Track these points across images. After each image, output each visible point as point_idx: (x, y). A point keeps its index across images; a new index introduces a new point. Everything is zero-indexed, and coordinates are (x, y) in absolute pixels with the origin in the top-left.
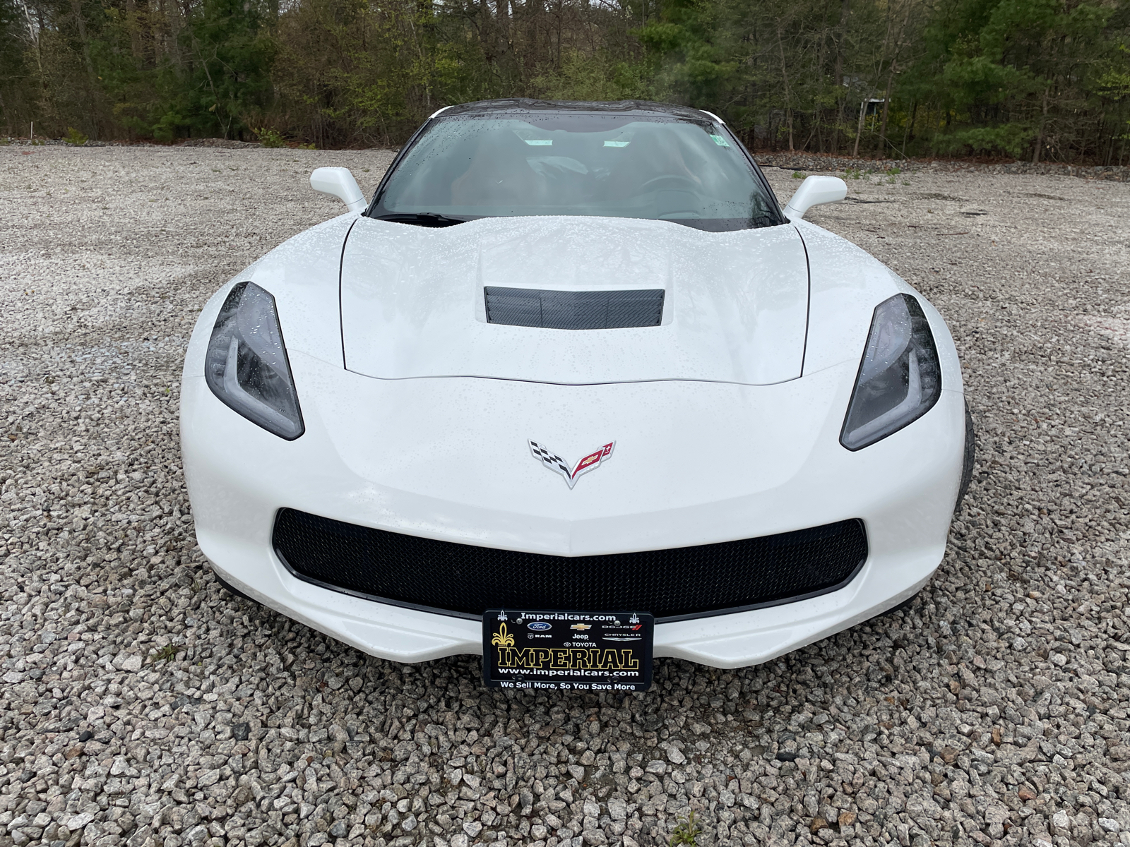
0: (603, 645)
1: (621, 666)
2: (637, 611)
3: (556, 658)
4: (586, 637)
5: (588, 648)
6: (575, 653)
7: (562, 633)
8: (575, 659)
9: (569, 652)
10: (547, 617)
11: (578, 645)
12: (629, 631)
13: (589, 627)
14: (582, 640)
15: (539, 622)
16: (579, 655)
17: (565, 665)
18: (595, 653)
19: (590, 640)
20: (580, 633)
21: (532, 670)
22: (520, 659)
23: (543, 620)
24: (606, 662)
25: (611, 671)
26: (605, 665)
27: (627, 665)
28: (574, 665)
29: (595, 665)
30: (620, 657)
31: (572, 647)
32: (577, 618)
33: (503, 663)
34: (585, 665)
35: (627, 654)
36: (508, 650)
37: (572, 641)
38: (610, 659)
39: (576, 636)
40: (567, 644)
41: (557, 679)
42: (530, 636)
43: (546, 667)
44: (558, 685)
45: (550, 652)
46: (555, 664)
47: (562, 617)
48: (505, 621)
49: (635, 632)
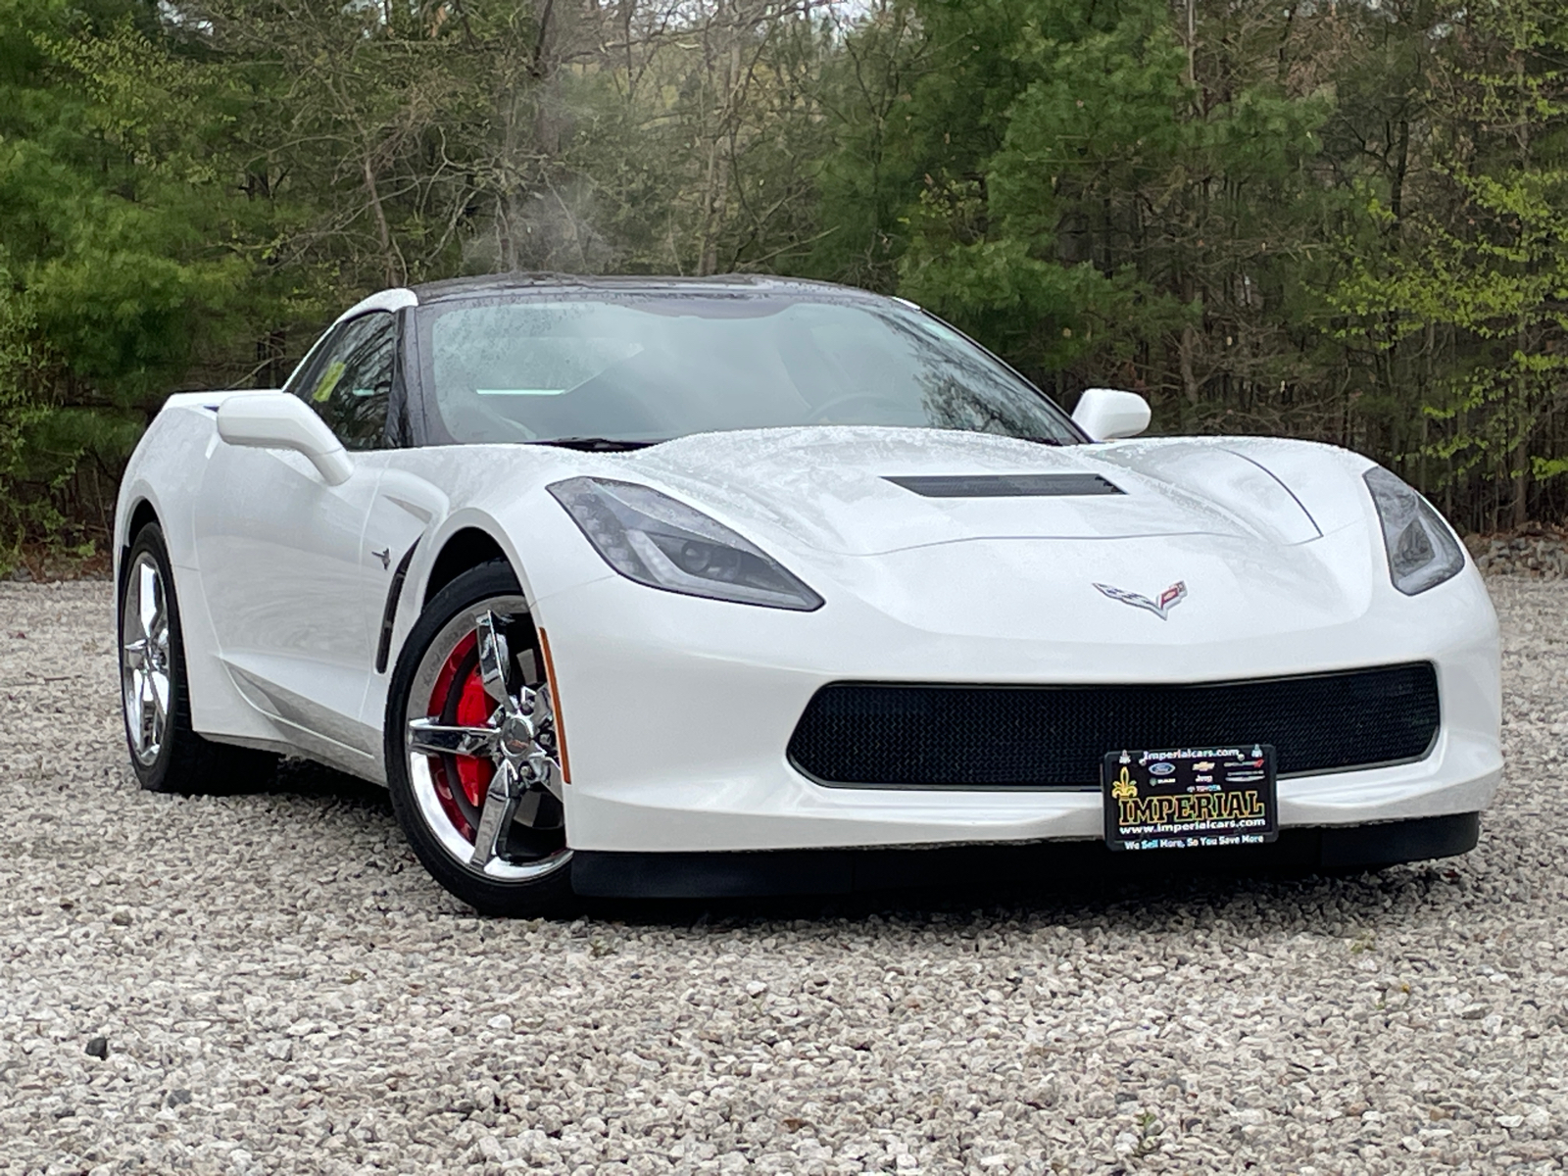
0: (1228, 788)
1: (1246, 813)
2: (1260, 743)
3: (1181, 808)
4: (1209, 779)
5: (1212, 793)
6: (1199, 799)
7: (1185, 774)
8: (1200, 808)
9: (1193, 799)
10: (1170, 755)
11: (1200, 788)
12: (1252, 768)
13: (1212, 766)
14: (1205, 784)
15: (1160, 762)
16: (1204, 802)
17: (1190, 816)
18: (1219, 798)
19: (1214, 782)
20: (1203, 774)
21: (1155, 825)
22: (1143, 813)
23: (1166, 760)
24: (1232, 809)
25: (1237, 820)
26: (1230, 814)
27: (1252, 813)
28: (1199, 816)
29: (1220, 814)
30: (1245, 801)
31: (1195, 792)
32: (1200, 754)
33: (1125, 820)
34: (1210, 815)
35: (1251, 796)
36: (1131, 803)
37: (1196, 784)
38: (1235, 805)
39: (1199, 779)
40: (1191, 789)
41: (1183, 835)
42: (1153, 782)
43: (1171, 822)
44: (1185, 842)
45: (1175, 802)
46: (1180, 817)
47: (1185, 755)
48: (1127, 765)
49: (1258, 769)
